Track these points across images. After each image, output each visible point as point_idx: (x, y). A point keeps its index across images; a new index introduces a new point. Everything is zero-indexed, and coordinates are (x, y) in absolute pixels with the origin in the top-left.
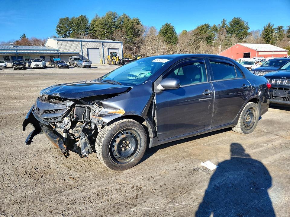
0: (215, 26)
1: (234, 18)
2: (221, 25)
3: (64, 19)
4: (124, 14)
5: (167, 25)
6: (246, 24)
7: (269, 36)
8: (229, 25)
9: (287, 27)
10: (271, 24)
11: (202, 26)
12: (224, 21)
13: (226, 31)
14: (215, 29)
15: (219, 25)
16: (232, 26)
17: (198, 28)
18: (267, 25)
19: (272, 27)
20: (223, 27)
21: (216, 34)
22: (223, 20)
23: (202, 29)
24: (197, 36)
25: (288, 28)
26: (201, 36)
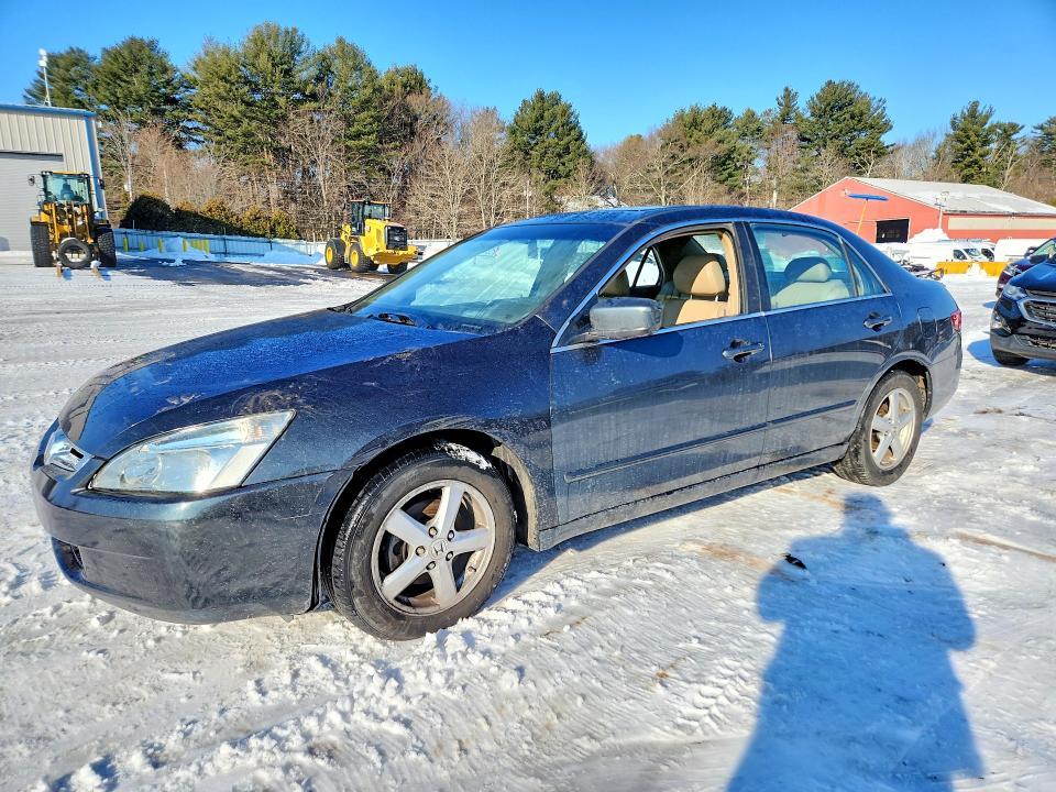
0: (751, 116)
1: (830, 83)
2: (777, 111)
3: (62, 56)
4: (341, 41)
5: (541, 97)
6: (878, 107)
7: (976, 156)
8: (809, 114)
9: (1036, 128)
10: (980, 108)
11: (696, 112)
12: (789, 97)
13: (795, 136)
14: (752, 128)
15: (767, 113)
16: (820, 116)
17: (680, 117)
18: (965, 111)
19: (987, 117)
20: (783, 121)
21: (754, 146)
22: (781, 93)
23: (695, 123)
24: (676, 151)
25: (1039, 131)
26: (690, 153)
